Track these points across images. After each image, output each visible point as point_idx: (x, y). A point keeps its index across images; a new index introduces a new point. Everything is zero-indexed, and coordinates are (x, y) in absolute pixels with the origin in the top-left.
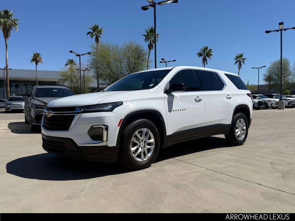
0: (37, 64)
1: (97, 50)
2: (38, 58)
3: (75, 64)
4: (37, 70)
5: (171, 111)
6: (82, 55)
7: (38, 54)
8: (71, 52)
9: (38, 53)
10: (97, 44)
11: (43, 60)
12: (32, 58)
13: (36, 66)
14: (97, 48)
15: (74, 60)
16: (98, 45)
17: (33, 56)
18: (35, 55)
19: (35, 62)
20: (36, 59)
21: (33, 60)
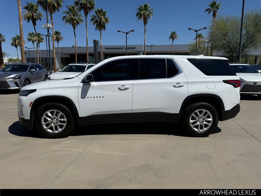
0: (173, 40)
1: (214, 24)
2: (174, 36)
3: (203, 37)
4: (173, 44)
5: (85, 98)
6: (199, 30)
7: (175, 33)
8: (189, 29)
9: (174, 31)
10: (214, 18)
11: (177, 37)
12: (170, 36)
13: (173, 42)
14: (214, 22)
15: (202, 34)
16: (215, 20)
17: (171, 34)
18: (172, 33)
19: (172, 39)
20: (173, 36)
21: (170, 38)
